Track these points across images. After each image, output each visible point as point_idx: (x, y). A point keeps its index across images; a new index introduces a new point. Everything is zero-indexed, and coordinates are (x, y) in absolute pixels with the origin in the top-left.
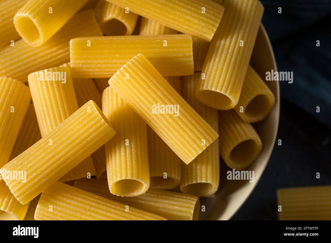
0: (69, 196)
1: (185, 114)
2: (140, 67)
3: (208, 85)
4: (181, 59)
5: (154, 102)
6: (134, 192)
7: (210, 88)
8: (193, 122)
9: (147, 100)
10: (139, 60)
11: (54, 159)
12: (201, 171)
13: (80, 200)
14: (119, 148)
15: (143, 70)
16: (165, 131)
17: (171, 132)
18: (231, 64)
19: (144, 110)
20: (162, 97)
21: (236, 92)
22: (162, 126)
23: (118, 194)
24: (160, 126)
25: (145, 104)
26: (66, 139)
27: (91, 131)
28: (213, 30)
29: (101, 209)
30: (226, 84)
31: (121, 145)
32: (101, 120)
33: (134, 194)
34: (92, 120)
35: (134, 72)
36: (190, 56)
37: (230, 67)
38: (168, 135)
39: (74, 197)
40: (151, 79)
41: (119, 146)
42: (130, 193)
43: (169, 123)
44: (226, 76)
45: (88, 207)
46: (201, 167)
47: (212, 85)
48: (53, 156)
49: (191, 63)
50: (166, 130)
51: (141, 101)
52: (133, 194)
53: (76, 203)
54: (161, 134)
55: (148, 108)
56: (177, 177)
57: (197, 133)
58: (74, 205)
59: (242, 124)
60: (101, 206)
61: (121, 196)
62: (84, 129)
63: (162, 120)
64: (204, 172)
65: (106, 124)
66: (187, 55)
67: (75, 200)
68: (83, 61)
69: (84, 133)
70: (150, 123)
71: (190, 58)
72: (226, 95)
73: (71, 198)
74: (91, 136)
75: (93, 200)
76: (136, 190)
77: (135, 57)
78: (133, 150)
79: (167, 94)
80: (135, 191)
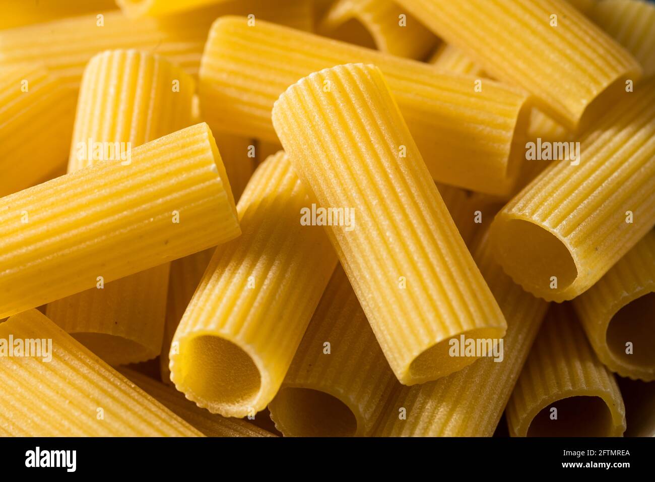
0: (62, 355)
1: (434, 233)
2: (362, 87)
3: (525, 206)
4: (481, 128)
5: (364, 178)
6: (234, 404)
7: (529, 213)
8: (449, 259)
9: (349, 168)
10: (366, 72)
11: (53, 225)
12: (432, 416)
13: (86, 372)
14: (234, 268)
15: (365, 96)
16: (367, 262)
17: (382, 266)
18: (606, 182)
19: (333, 195)
20: (389, 171)
21: (596, 249)
22: (365, 246)
23: (191, 390)
24: (358, 246)
25: (339, 179)
26: (103, 184)
27: (173, 181)
28: (589, 91)
29: (128, 409)
30: (574, 216)
31: (242, 264)
32: (209, 163)
33: (231, 407)
34: (186, 156)
35: (340, 92)
36: (505, 127)
37: (600, 187)
38: (372, 274)
39: (72, 360)
40: (379, 123)
41: (235, 265)
42: (223, 404)
43: (385, 241)
44: (582, 201)
45: (96, 393)
46: (436, 408)
47: (537, 207)
48: (54, 217)
49: (502, 146)
50: (371, 258)
51: (333, 168)
52: (228, 408)
53: (71, 373)
54: (356, 273)
55: (344, 189)
56: (361, 408)
57: (448, 287)
58: (63, 378)
59: (590, 365)
60: (131, 404)
61: (194, 403)
62: (157, 173)
63: (368, 230)
64: (439, 419)
65: (219, 179)
66: (501, 120)
67: (74, 369)
68: (232, 66)
69: (153, 181)
70: (337, 236)
71: (504, 132)
72: (566, 241)
73: (65, 360)
74: (169, 198)
75: (119, 384)
76: (241, 401)
77: (360, 65)
78: (267, 282)
79: (405, 170)
80: (238, 402)
